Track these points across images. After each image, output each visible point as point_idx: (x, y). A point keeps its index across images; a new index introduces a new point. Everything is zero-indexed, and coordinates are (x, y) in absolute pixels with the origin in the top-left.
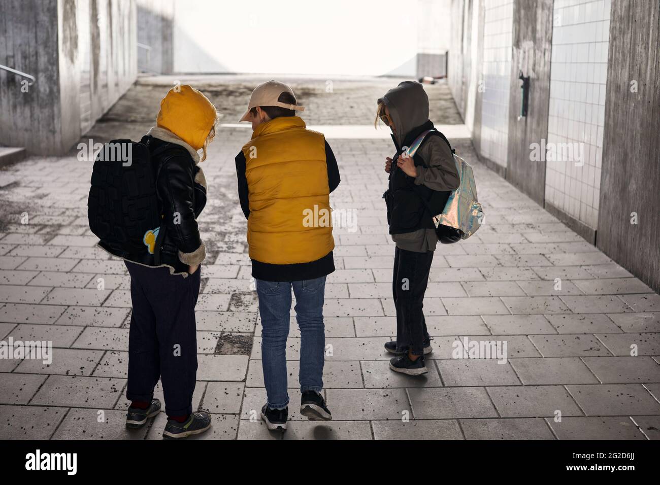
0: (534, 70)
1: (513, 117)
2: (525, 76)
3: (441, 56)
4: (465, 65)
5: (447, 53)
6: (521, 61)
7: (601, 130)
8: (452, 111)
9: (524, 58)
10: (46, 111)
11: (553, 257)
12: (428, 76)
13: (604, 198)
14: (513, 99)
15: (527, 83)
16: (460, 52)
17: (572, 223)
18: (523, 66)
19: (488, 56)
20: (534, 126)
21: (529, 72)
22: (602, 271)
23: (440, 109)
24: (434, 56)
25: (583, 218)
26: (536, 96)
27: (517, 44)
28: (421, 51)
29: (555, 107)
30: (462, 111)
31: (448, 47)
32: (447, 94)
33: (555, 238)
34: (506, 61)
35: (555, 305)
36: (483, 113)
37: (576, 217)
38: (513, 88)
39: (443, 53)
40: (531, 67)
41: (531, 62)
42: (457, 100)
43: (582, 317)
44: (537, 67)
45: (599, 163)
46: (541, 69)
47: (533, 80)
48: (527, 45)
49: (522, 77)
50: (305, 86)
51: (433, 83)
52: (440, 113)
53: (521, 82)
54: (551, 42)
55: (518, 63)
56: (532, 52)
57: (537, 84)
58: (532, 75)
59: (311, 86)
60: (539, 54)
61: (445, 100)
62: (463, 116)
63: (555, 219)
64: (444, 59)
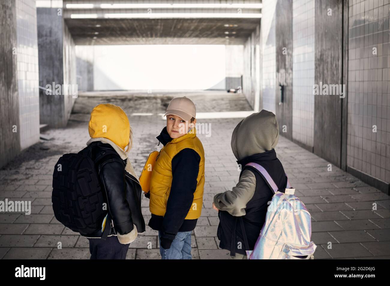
0: (286, 82)
1: (277, 104)
2: (282, 84)
3: (238, 78)
4: (253, 82)
5: (242, 77)
6: (280, 78)
7: (313, 105)
8: (247, 105)
9: (281, 77)
10: (58, 107)
11: (296, 157)
12: (232, 88)
13: (315, 133)
14: (277, 95)
15: (283, 88)
16: (249, 76)
17: (304, 146)
18: (281, 80)
19: (265, 76)
20: (287, 106)
21: (283, 83)
22: (315, 161)
23: (241, 104)
24: (235, 78)
25: (308, 143)
26: (287, 93)
27: (278, 71)
28: (227, 76)
29: (295, 97)
30: (252, 105)
31: (242, 73)
32: (243, 98)
33: (296, 151)
34: (273, 79)
35: (296, 171)
36: (264, 103)
37: (305, 143)
38: (277, 90)
39: (240, 76)
40: (284, 80)
41: (284, 79)
42: (249, 100)
43: (306, 174)
44: (287, 81)
45: (313, 119)
46: (289, 81)
47: (286, 86)
48: (282, 71)
49: (280, 85)
50: (168, 95)
51: (235, 92)
52: (241, 106)
53: (280, 88)
54: (292, 69)
55: (279, 79)
56: (284, 74)
57: (287, 88)
58: (285, 84)
59: (171, 96)
60: (287, 75)
61: (243, 100)
62: (253, 107)
63: (297, 145)
64: (240, 80)
